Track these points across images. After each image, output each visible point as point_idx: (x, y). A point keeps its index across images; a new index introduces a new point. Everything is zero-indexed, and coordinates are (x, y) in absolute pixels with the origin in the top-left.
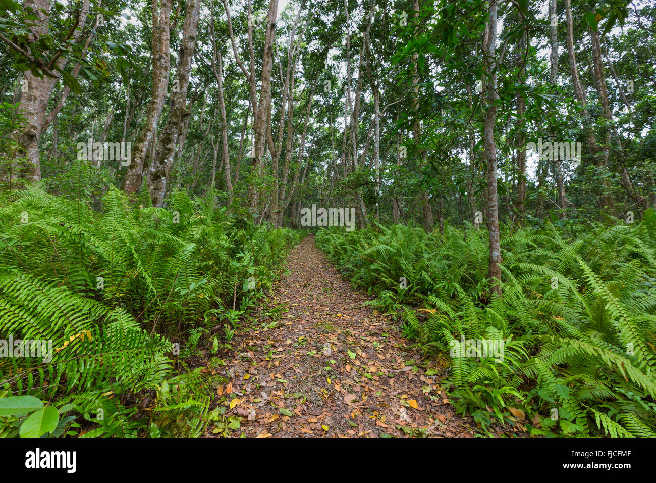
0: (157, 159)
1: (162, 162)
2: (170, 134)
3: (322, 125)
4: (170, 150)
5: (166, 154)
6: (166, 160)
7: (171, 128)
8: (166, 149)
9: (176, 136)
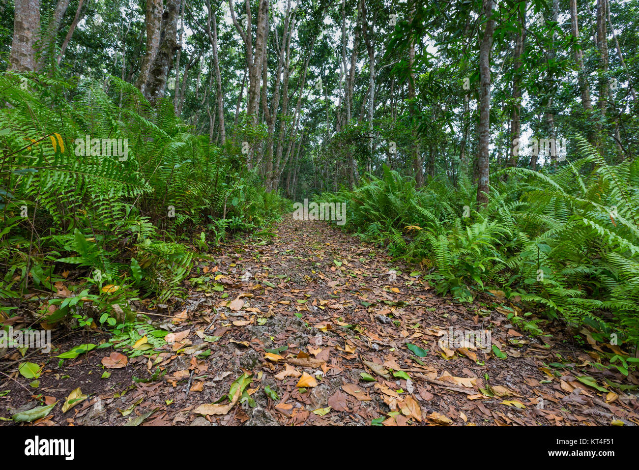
0: (148, 90)
1: (153, 93)
2: (161, 66)
3: (318, 97)
4: (161, 82)
5: (157, 85)
6: (157, 92)
7: (162, 59)
8: (157, 80)
9: (167, 67)
